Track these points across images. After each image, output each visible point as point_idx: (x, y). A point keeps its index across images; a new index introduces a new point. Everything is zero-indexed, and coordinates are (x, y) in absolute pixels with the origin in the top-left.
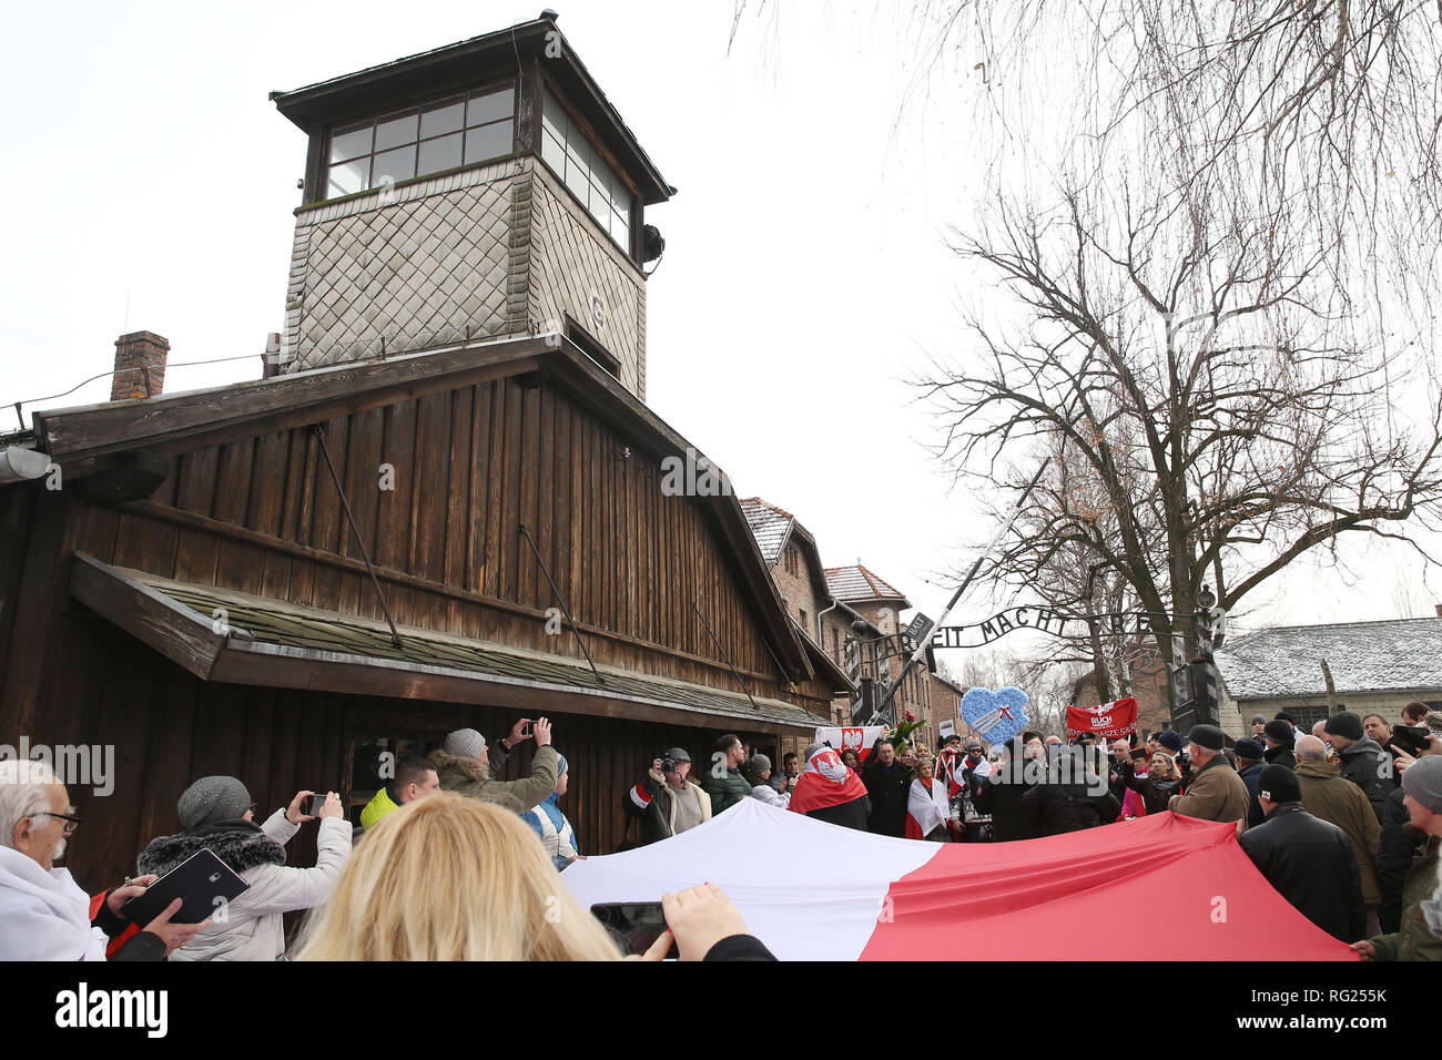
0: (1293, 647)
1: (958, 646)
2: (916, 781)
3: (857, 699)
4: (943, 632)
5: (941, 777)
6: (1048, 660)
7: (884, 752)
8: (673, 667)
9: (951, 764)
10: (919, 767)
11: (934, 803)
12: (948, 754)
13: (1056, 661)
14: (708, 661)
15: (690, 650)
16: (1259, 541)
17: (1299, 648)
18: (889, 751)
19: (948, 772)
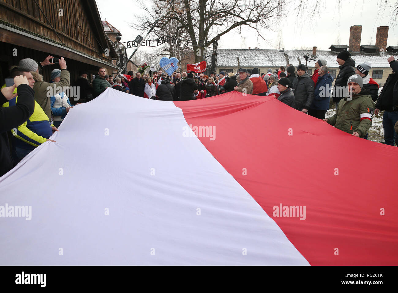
0: (223, 54)
1: (149, 46)
2: (147, 84)
3: (118, 61)
4: (145, 42)
5: (153, 83)
6: (158, 54)
7: (138, 75)
8: (73, 44)
9: (156, 79)
10: (147, 79)
11: (151, 90)
12: (155, 76)
13: (160, 54)
14: (82, 44)
15: (77, 39)
16: (221, 25)
17: (224, 55)
18: (140, 75)
19: (155, 82)
